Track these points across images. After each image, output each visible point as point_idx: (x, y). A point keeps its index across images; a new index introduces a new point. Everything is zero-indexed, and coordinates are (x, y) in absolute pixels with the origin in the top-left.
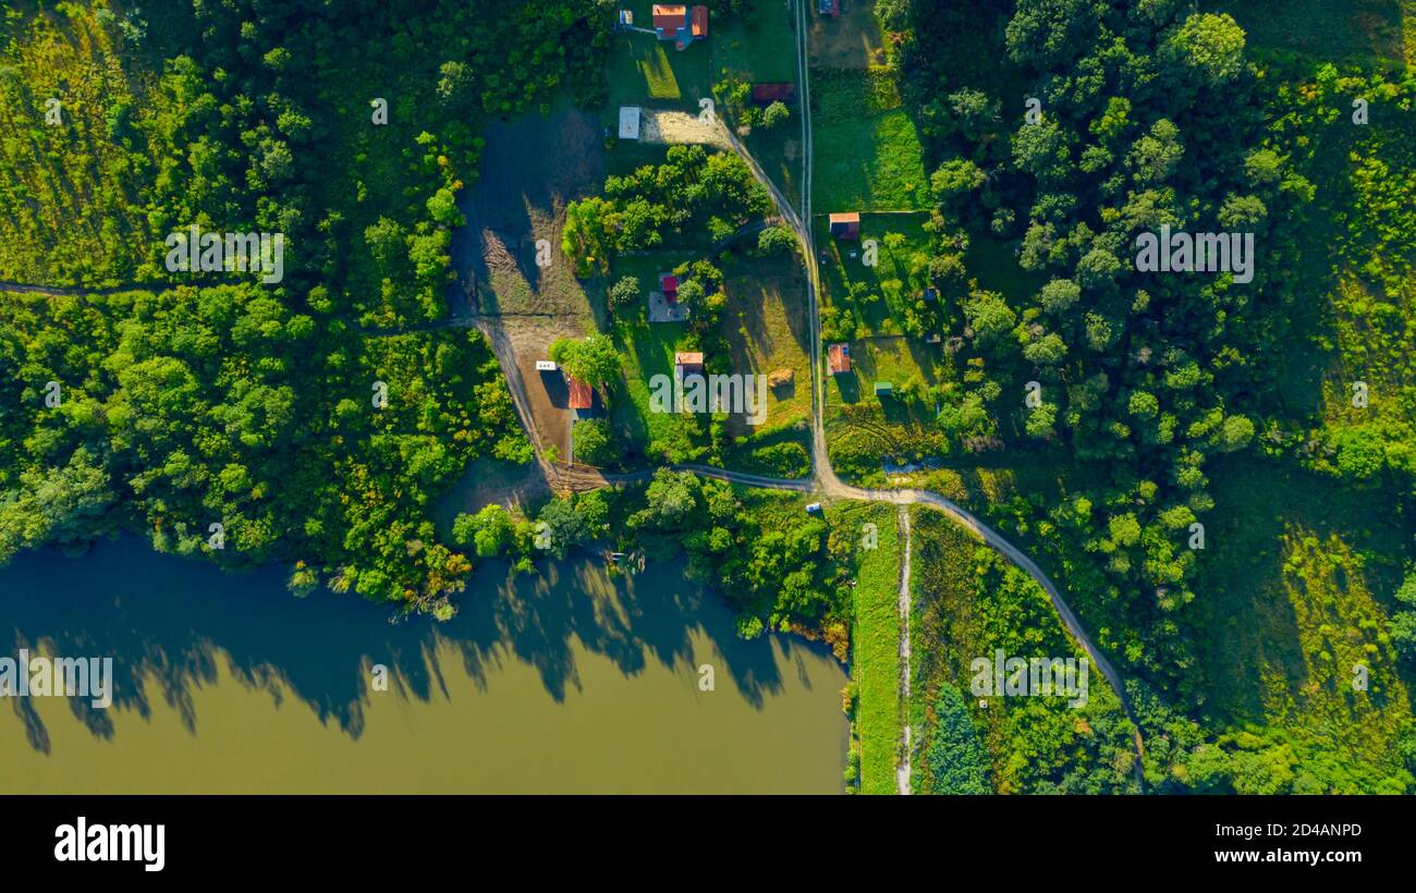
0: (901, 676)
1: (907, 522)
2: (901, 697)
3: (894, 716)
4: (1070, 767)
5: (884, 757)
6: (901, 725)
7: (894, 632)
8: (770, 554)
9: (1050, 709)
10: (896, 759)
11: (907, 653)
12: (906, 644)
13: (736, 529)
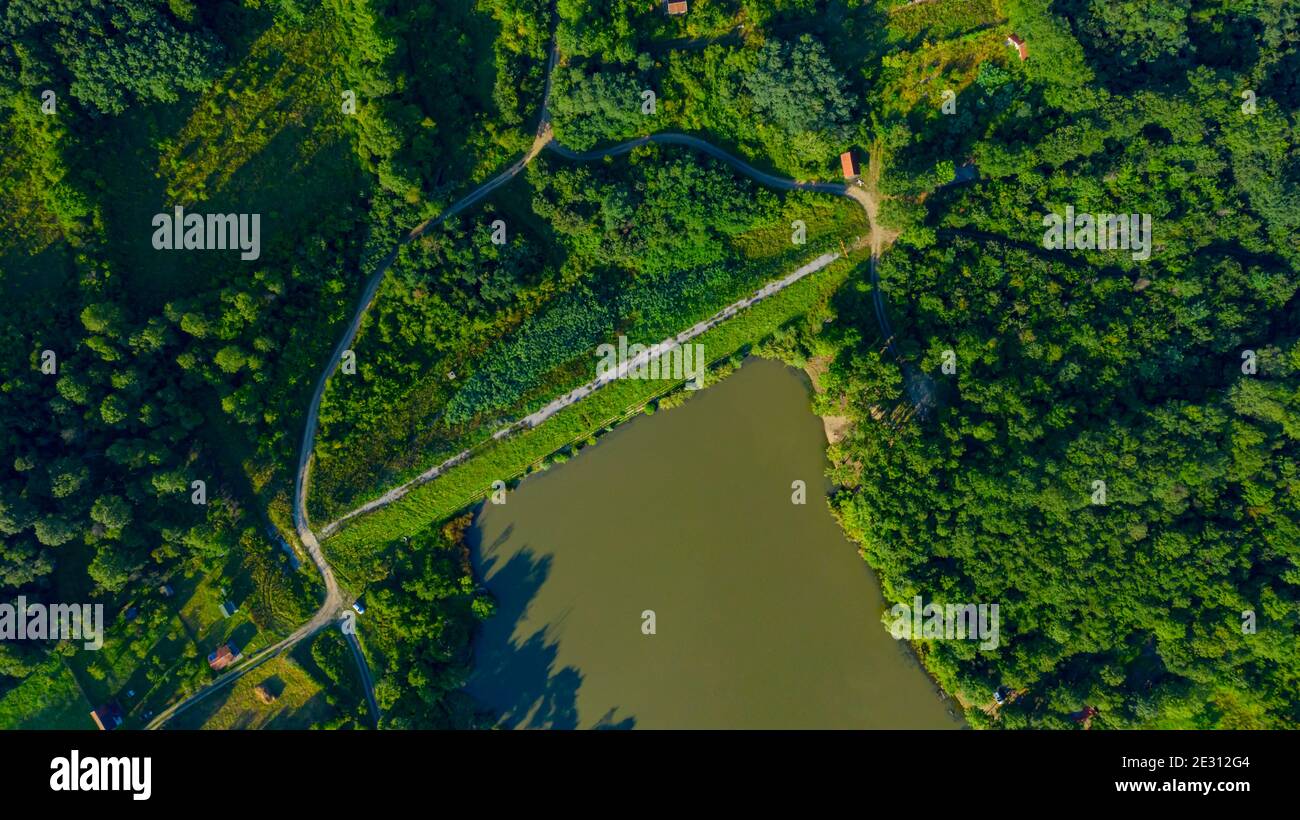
0: (455, 466)
1: (328, 529)
2: (472, 457)
3: (491, 453)
4: (461, 283)
5: (530, 442)
6: (494, 444)
7: (423, 490)
8: (414, 623)
9: (423, 324)
10: (525, 433)
11: (435, 470)
12: (428, 475)
13: (405, 665)
